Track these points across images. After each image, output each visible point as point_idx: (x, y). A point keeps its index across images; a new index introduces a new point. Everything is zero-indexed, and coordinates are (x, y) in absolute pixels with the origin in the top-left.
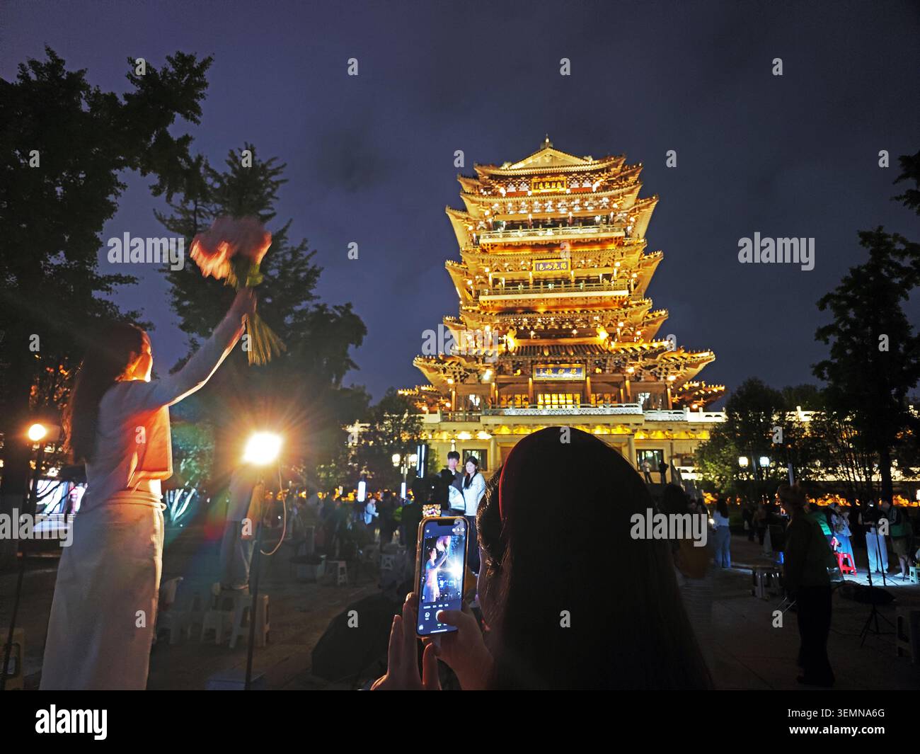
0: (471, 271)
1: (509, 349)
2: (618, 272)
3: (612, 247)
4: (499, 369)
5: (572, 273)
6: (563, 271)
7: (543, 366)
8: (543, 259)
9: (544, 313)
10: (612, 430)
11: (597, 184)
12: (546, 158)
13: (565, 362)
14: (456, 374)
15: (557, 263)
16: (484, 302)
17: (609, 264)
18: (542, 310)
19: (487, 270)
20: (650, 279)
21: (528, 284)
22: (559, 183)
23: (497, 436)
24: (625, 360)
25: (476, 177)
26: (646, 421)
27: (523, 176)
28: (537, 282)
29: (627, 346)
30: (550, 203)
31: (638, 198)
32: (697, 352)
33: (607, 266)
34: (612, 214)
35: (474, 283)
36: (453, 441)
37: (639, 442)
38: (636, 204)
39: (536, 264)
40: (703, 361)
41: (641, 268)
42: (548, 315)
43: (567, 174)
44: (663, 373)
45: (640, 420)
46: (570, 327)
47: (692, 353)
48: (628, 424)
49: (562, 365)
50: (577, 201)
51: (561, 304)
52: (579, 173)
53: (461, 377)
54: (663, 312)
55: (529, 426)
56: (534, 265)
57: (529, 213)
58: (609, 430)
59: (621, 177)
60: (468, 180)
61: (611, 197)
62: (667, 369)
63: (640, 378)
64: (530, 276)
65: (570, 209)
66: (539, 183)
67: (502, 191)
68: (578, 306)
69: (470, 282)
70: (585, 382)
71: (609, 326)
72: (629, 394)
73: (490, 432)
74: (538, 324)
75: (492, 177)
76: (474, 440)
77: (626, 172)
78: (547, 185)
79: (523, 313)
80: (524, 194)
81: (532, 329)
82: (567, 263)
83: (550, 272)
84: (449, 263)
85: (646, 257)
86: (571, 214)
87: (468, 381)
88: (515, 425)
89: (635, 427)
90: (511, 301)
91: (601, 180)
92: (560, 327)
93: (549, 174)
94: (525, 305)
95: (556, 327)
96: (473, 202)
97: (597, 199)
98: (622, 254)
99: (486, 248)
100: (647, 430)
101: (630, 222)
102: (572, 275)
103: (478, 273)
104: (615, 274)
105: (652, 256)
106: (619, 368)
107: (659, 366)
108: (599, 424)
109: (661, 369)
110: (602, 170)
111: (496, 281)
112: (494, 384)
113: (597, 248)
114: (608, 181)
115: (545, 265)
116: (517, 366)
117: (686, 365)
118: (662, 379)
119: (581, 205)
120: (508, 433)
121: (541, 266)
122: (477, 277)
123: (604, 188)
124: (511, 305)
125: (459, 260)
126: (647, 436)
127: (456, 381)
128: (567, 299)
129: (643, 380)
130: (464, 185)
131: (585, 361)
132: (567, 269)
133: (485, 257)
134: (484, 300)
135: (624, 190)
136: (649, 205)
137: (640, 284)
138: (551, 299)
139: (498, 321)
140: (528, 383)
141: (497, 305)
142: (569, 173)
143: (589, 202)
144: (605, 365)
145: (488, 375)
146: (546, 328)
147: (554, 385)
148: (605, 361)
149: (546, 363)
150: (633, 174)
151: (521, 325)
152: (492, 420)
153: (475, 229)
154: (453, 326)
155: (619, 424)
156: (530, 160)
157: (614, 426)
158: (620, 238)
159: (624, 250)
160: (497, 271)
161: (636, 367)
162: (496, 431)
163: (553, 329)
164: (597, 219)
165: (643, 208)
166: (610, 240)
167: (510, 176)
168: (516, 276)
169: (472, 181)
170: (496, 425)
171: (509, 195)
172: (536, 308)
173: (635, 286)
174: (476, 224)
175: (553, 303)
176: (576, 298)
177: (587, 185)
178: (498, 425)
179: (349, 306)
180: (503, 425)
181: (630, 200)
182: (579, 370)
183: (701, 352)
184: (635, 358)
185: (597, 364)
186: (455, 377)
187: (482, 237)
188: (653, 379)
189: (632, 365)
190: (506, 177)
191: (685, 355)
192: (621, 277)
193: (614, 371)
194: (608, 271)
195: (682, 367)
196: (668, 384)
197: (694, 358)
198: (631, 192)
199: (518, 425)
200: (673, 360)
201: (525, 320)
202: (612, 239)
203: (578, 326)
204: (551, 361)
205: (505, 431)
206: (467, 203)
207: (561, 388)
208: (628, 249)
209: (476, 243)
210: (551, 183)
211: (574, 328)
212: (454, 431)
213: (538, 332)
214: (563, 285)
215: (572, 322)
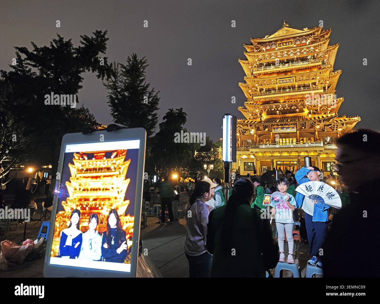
0: (250, 86)
1: (262, 120)
2: (319, 81)
3: (315, 70)
4: (258, 129)
5: (296, 83)
6: (292, 83)
7: (276, 127)
8: (282, 78)
9: (283, 102)
10: (309, 154)
11: (309, 41)
12: (284, 32)
13: (287, 124)
14: (240, 131)
15: (289, 79)
16: (255, 99)
17: (314, 78)
18: (281, 101)
19: (257, 85)
20: (336, 83)
21: (275, 90)
22: (290, 43)
23: (257, 157)
24: (315, 122)
25: (252, 44)
26: (325, 149)
27: (273, 41)
28: (279, 89)
29: (316, 116)
30: (286, 52)
31: (329, 45)
32: (352, 117)
33: (313, 79)
34: (316, 54)
35: (252, 91)
36: (240, 159)
37: (323, 158)
38: (328, 48)
39: (279, 81)
40: (355, 121)
41: (331, 79)
42: (285, 103)
43: (293, 38)
44: (335, 128)
45: (323, 149)
46: (296, 108)
47: (350, 118)
48: (316, 151)
49: (285, 126)
50: (298, 50)
51: (291, 98)
52: (299, 37)
53: (242, 132)
54: (341, 99)
55: (279, 152)
56: (278, 82)
57: (276, 58)
58: (307, 154)
59: (321, 36)
60: (248, 46)
61: (314, 47)
62: (337, 125)
63: (324, 130)
64: (276, 86)
65: (295, 54)
66: (281, 44)
67: (264, 49)
68: (299, 98)
69: (250, 91)
70: (296, 133)
71: (314, 106)
72: (317, 138)
73: (253, 155)
74: (280, 108)
75: (259, 43)
76: (249, 158)
77: (323, 34)
78: (284, 44)
79: (273, 103)
80: (274, 49)
81: (277, 110)
82: (293, 79)
83: (285, 84)
84: (240, 84)
85: (333, 73)
86: (295, 57)
87: (245, 134)
88: (264, 152)
89: (320, 152)
90: (267, 98)
91: (311, 39)
92: (291, 108)
93: (285, 39)
94: (274, 99)
95: (289, 108)
96: (250, 56)
97: (308, 48)
98: (320, 73)
99: (256, 75)
100: (327, 153)
101: (325, 57)
102: (296, 84)
103: (253, 87)
104: (317, 83)
105: (336, 73)
106: (312, 126)
107: (333, 124)
108: (303, 151)
109: (334, 126)
110: (311, 34)
111: (261, 90)
112: (255, 135)
113: (308, 71)
114: (314, 39)
115: (283, 81)
116: (265, 127)
117: (346, 124)
118: (335, 130)
119: (300, 52)
120: (262, 155)
121: (281, 81)
122: (253, 88)
123: (312, 43)
124: (268, 100)
125: (245, 82)
126: (327, 156)
127: (241, 134)
128: (293, 96)
129: (325, 131)
130: (247, 48)
131: (296, 123)
132: (293, 82)
133: (256, 79)
134: (255, 98)
135: (321, 42)
136: (335, 48)
137: (331, 86)
138: (286, 96)
139: (262, 107)
140: (270, 134)
141: (261, 100)
142: (296, 37)
143: (304, 50)
144: (305, 125)
145: (253, 131)
146: (284, 109)
147: (284, 134)
148: (305, 123)
149: (278, 125)
150: (327, 34)
151: (272, 108)
152: (254, 150)
153: (252, 67)
154: (243, 110)
155: (312, 151)
156: (276, 34)
157: (310, 152)
158: (319, 65)
159: (321, 71)
160: (261, 85)
161: (320, 125)
162: (256, 155)
163: (287, 110)
164: (308, 57)
165: (332, 50)
166: (314, 67)
167: (267, 42)
168: (270, 87)
169: (250, 46)
170: (256, 152)
171: (267, 50)
172: (279, 100)
173: (329, 87)
174: (252, 65)
175: (287, 98)
176: (298, 95)
177: (304, 42)
178: (257, 152)
179: (181, 109)
180: (259, 152)
181: (325, 47)
182: (293, 128)
183: (354, 117)
184: (320, 121)
185: (302, 125)
186: (240, 132)
187: (254, 71)
188: (331, 130)
189: (318, 125)
190: (265, 43)
191: (346, 119)
192: (321, 83)
193: (310, 128)
194: (314, 81)
195: (345, 124)
196: (338, 132)
197: (350, 120)
198: (325, 43)
199: (266, 152)
200: (340, 121)
201: (274, 106)
202: (315, 66)
203: (299, 107)
204: (280, 124)
205: (260, 154)
206: (247, 56)
207: (287, 136)
208: (323, 70)
209: (252, 74)
210: (286, 43)
211: (297, 108)
212: (240, 155)
213: (280, 111)
214: (291, 89)
215: (296, 106)
